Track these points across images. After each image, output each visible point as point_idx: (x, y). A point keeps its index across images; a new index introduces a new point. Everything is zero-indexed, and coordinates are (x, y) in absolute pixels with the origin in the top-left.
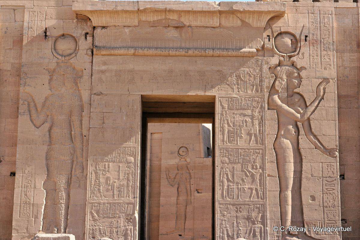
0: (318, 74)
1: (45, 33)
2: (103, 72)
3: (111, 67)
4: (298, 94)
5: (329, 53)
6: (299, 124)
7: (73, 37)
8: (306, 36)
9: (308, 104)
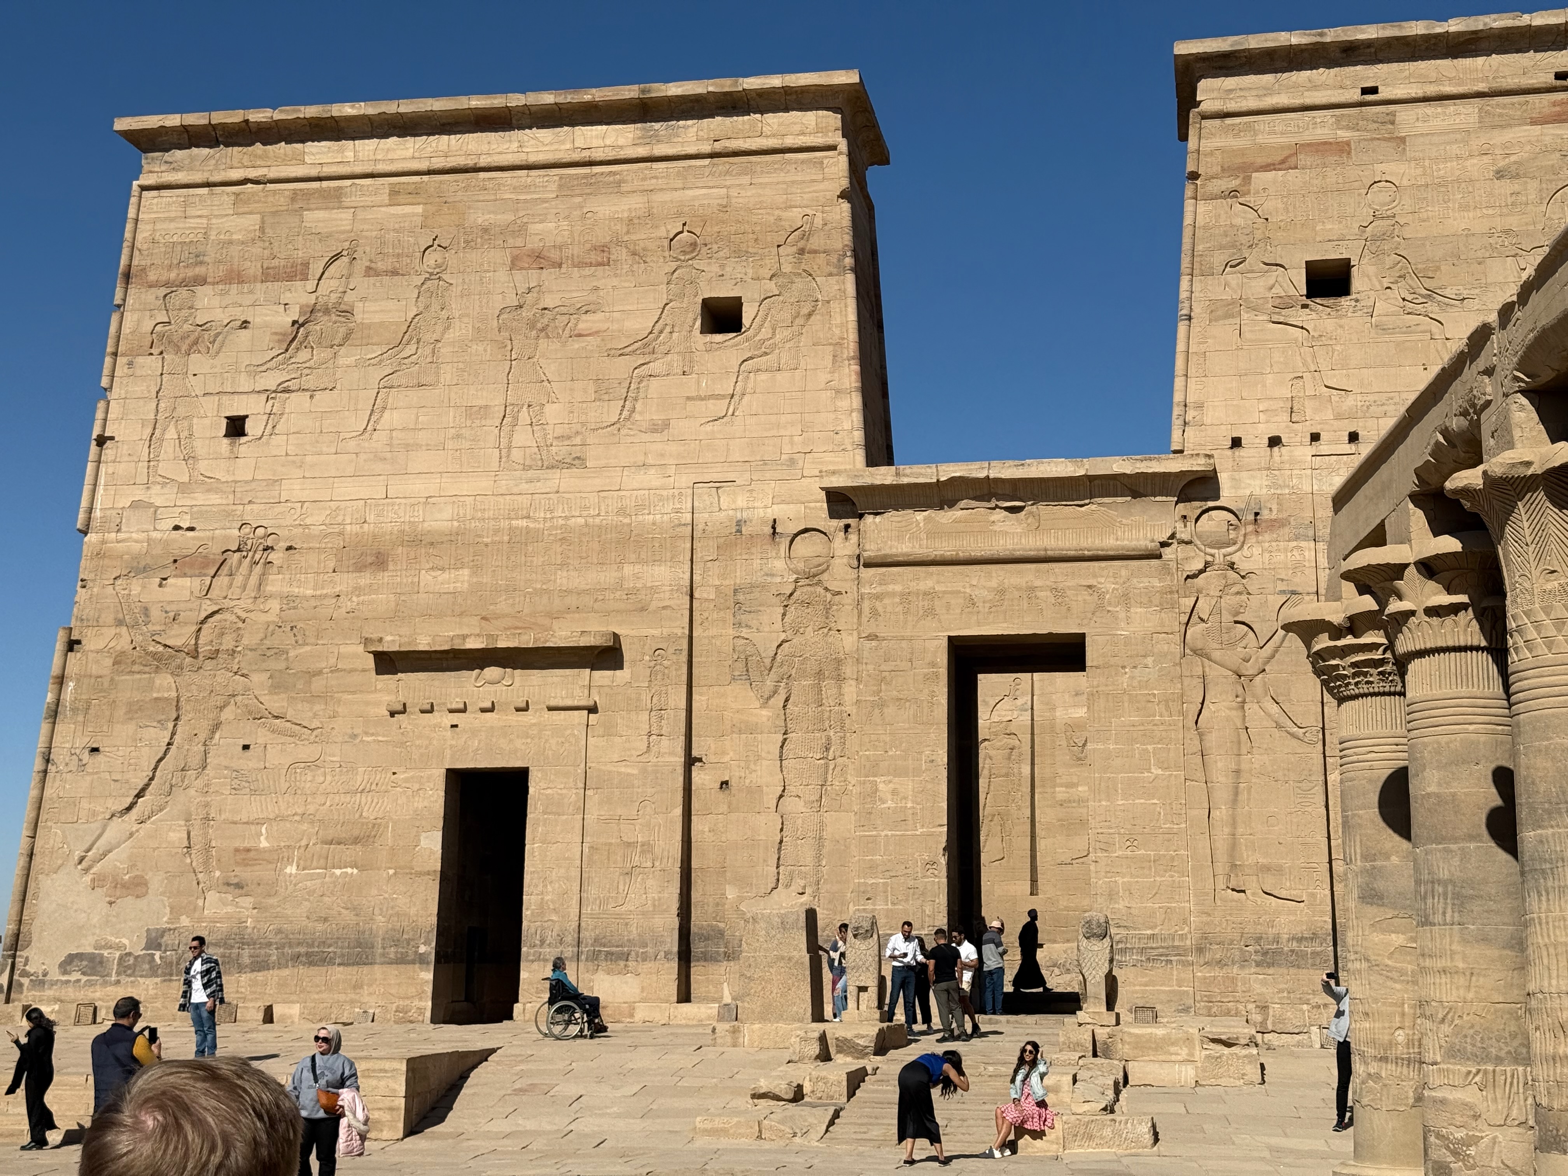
1: (774, 528)
2: (878, 597)
3: (890, 588)
4: (1243, 623)
5: (1303, 544)
6: (1246, 682)
7: (825, 534)
8: (1257, 514)
9: (1261, 644)
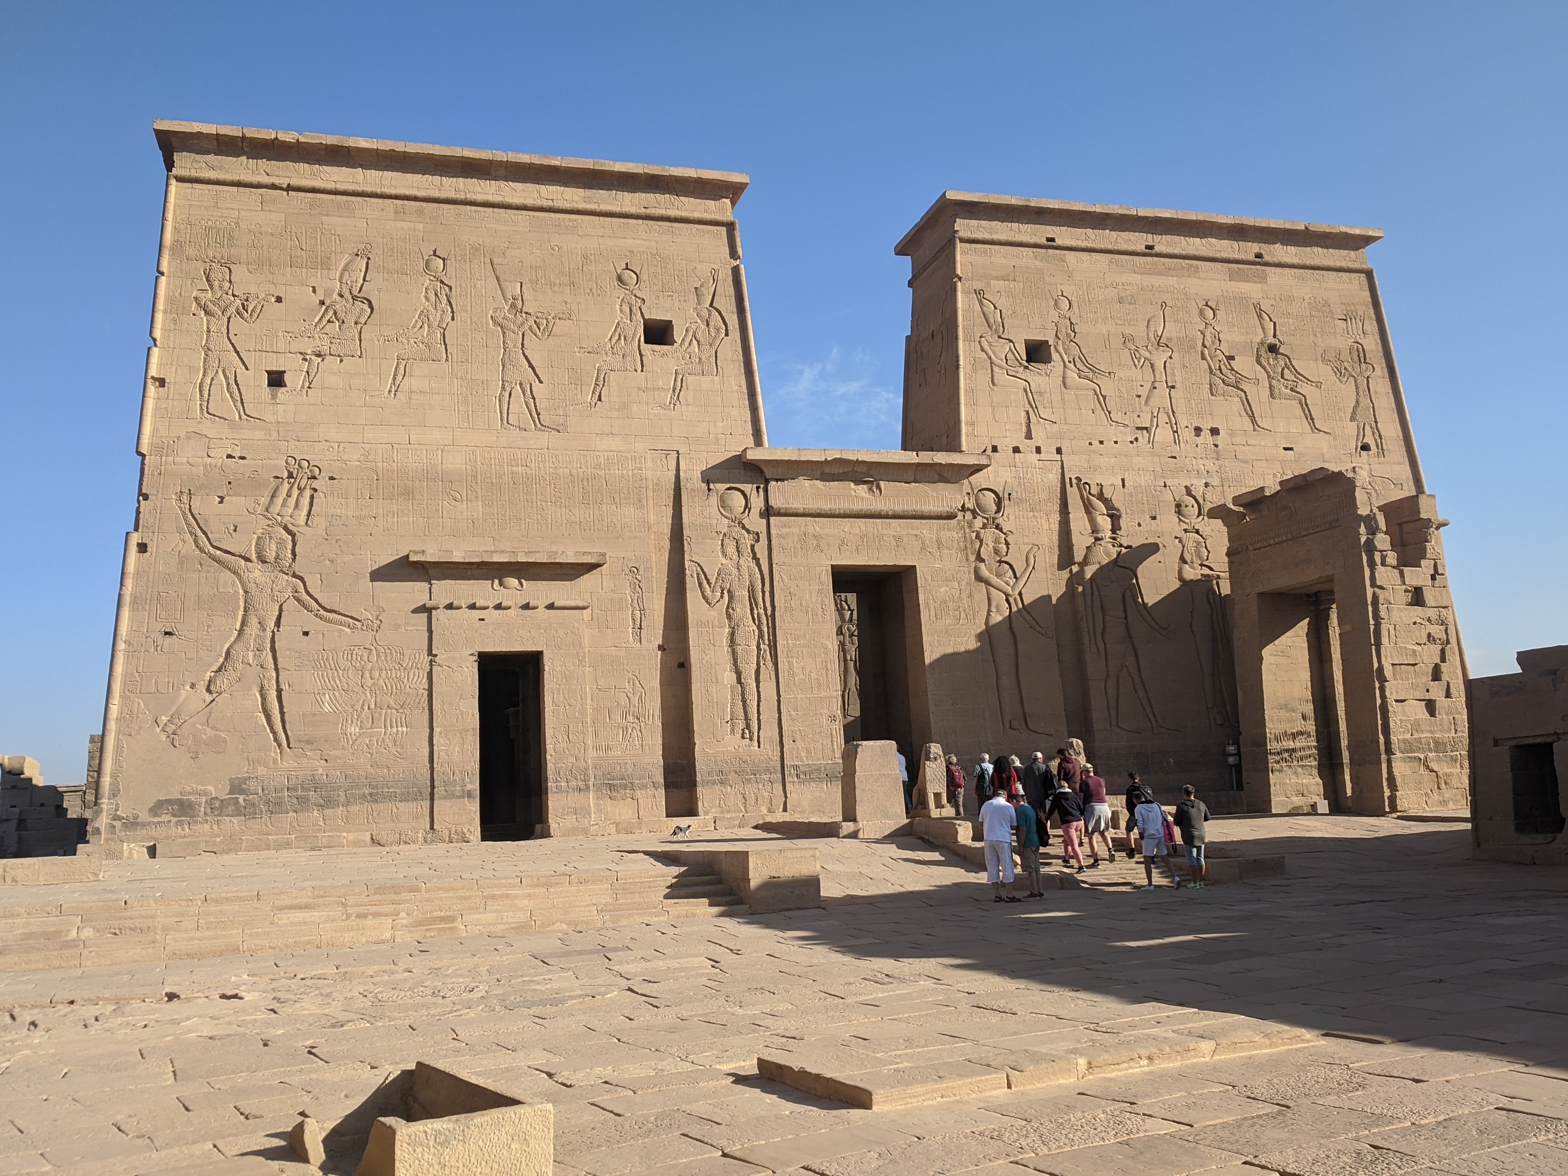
0: (1026, 540)
1: (708, 485)
2: (783, 537)
3: (791, 530)
4: (1007, 562)
6: (1011, 600)
7: (743, 492)
9: (1018, 576)
